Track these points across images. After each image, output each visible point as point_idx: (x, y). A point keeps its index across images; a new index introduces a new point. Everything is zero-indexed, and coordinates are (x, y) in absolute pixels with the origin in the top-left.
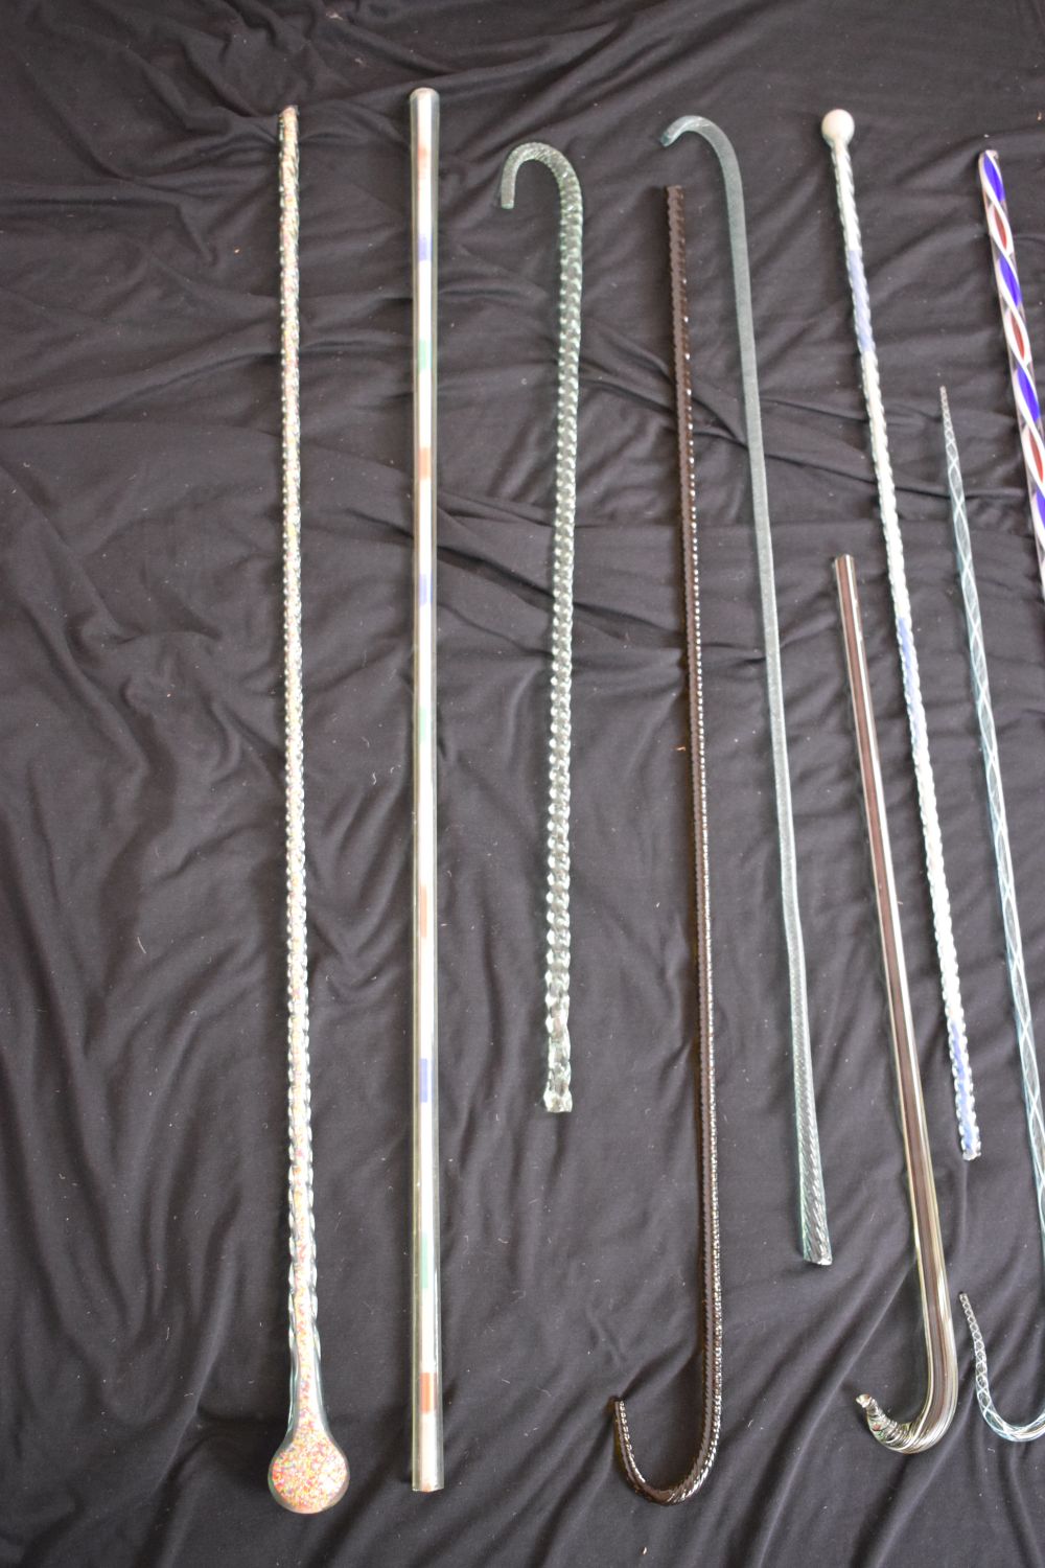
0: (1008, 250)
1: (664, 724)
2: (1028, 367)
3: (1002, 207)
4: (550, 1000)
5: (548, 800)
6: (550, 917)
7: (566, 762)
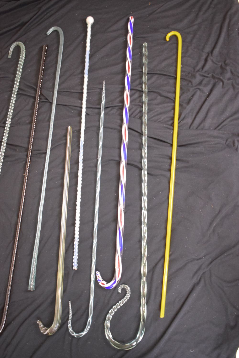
0: (131, 46)
2: (130, 76)
3: (132, 34)
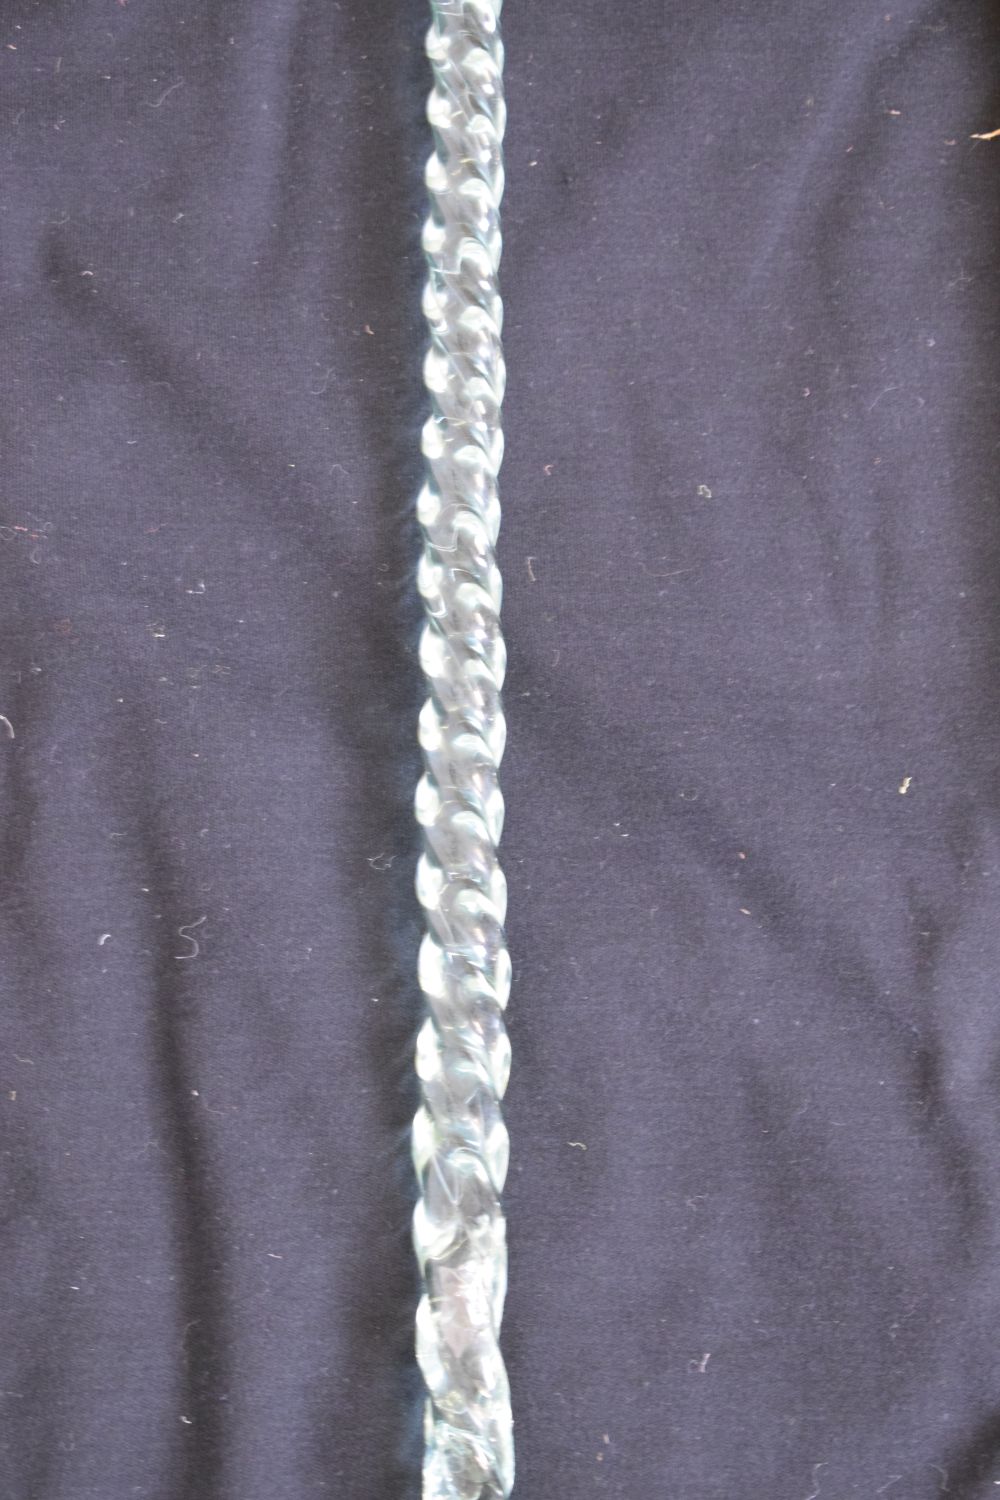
1: (914, 42)
4: (430, 1235)
5: (418, 402)
6: (429, 883)
7: (485, 254)
